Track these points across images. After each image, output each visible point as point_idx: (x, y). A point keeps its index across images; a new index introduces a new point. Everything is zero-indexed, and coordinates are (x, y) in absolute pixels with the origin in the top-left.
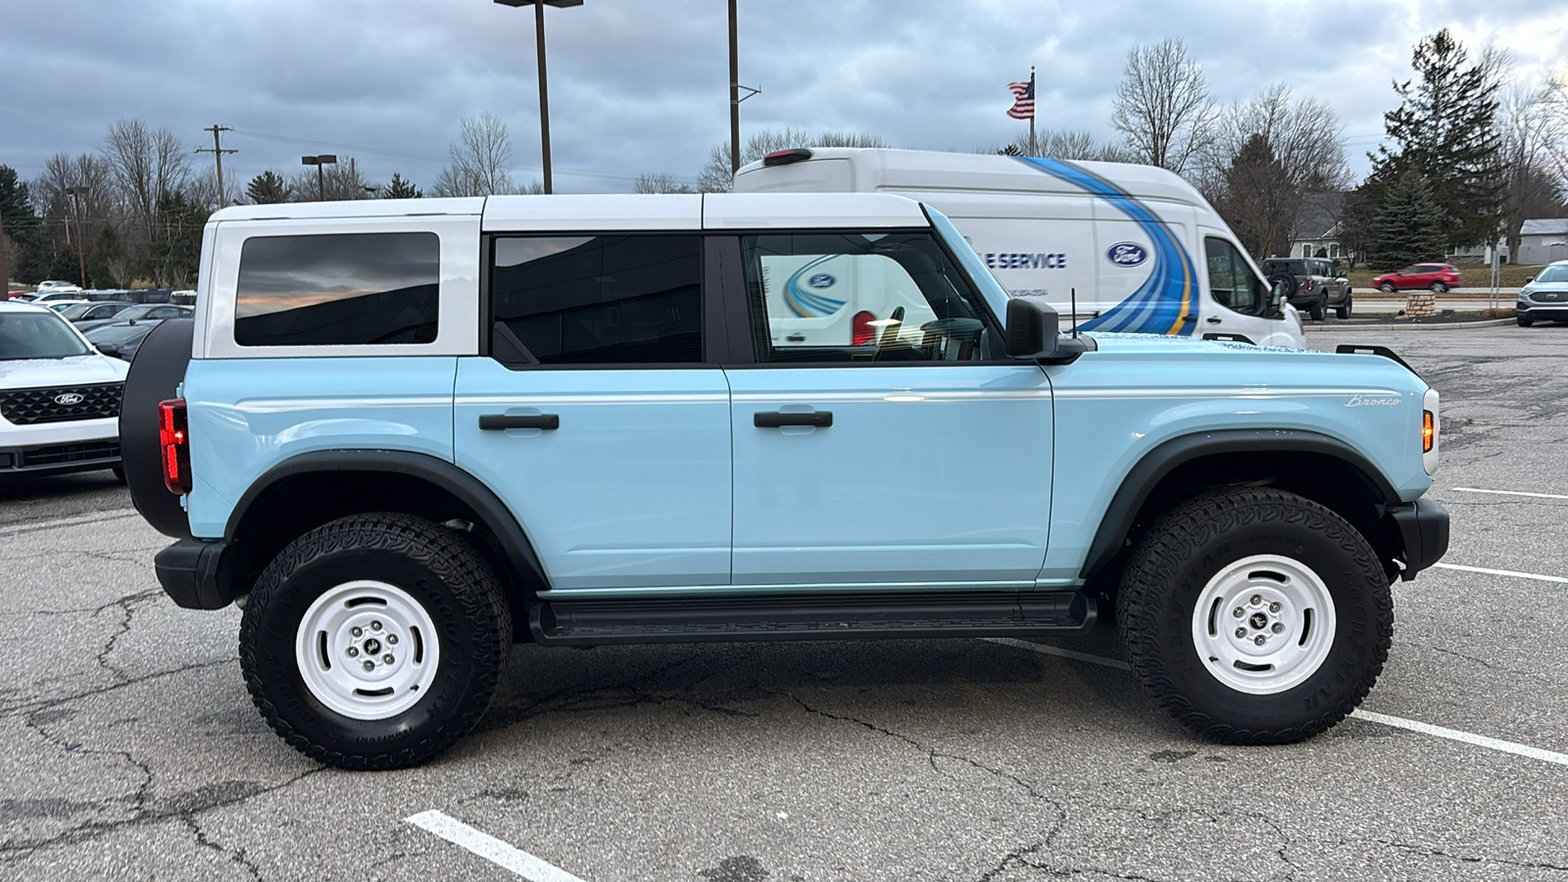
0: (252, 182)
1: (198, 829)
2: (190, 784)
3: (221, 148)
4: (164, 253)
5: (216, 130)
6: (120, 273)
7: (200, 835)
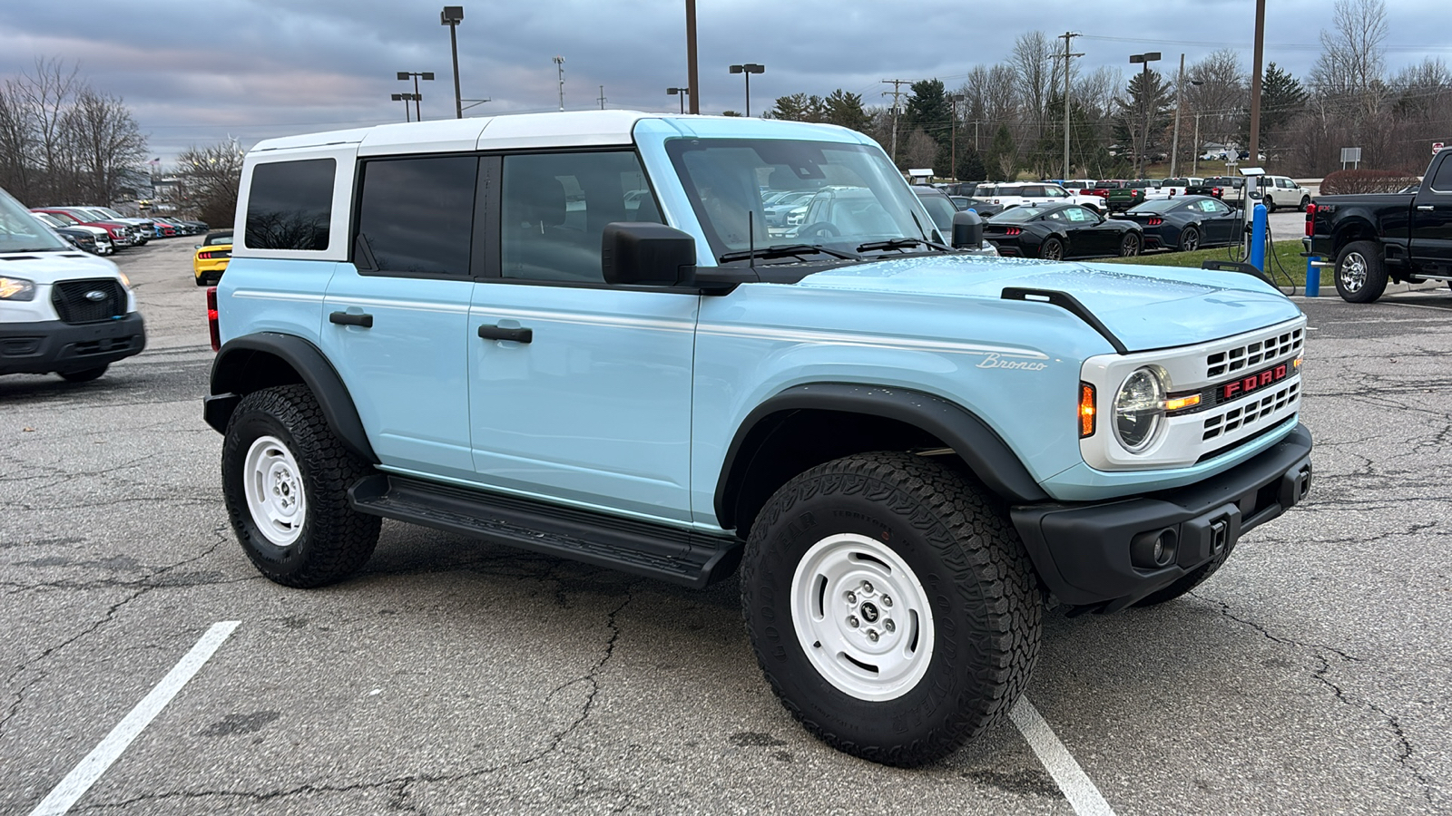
0: (1132, 79)
3: (1070, 53)
4: (1048, 148)
5: (1068, 36)
6: (1008, 166)
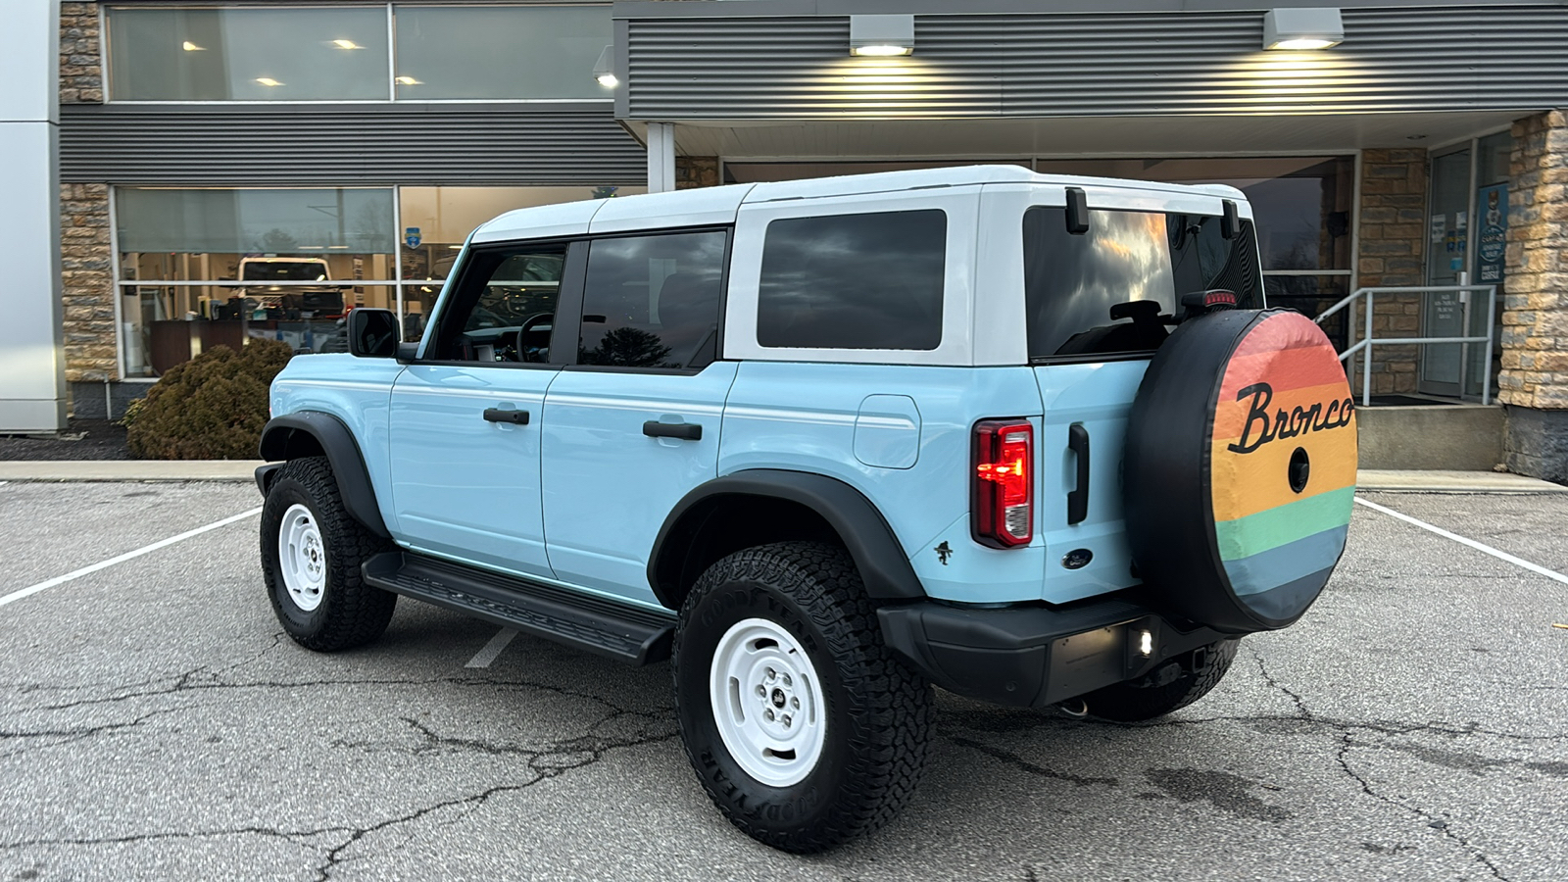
1: (1298, 705)
2: (1303, 742)
7: (1297, 701)
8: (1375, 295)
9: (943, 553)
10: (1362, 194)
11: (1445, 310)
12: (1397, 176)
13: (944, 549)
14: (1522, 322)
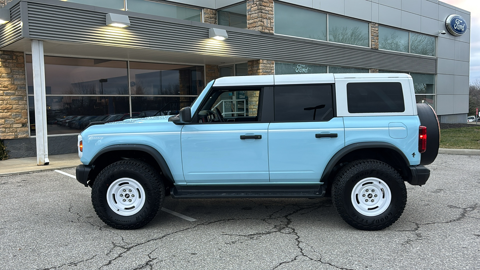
8: (224, 101)
9: (414, 155)
10: (206, 76)
11: (228, 105)
12: (213, 72)
13: (414, 154)
14: (255, 108)
